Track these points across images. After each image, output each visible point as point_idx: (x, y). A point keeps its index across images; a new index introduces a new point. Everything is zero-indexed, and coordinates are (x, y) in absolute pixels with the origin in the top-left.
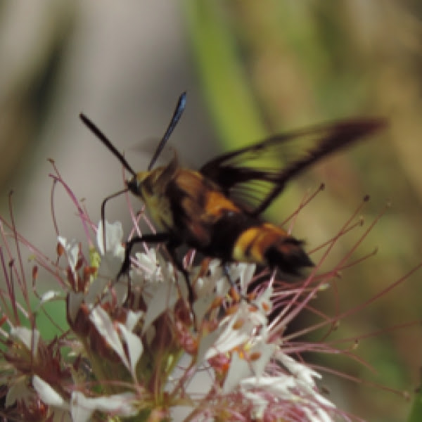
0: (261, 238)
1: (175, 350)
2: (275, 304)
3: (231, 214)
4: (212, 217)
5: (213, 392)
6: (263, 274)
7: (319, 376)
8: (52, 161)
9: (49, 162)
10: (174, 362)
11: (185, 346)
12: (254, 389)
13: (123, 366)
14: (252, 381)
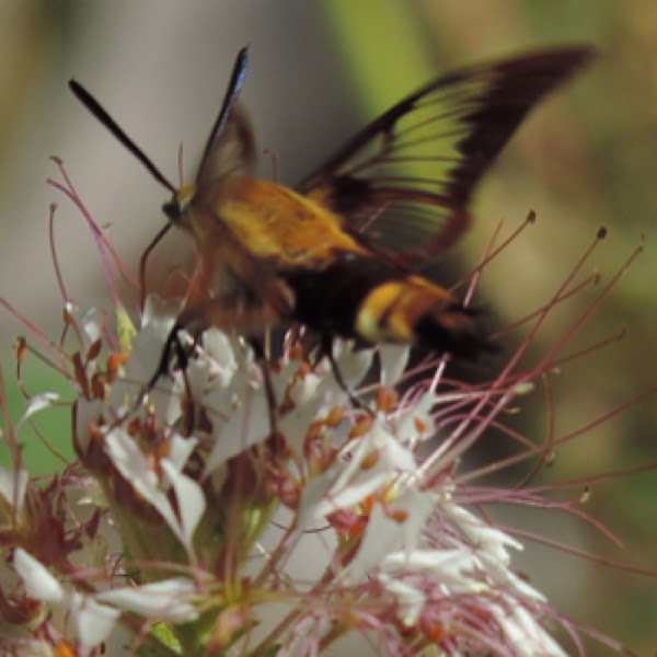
0: (406, 300)
1: (263, 502)
2: (438, 420)
3: (350, 257)
4: (318, 260)
5: (329, 576)
6: (421, 368)
7: (520, 547)
8: (59, 162)
9: (53, 162)
10: (263, 522)
11: (281, 494)
12: (401, 574)
13: (168, 530)
14: (399, 557)
